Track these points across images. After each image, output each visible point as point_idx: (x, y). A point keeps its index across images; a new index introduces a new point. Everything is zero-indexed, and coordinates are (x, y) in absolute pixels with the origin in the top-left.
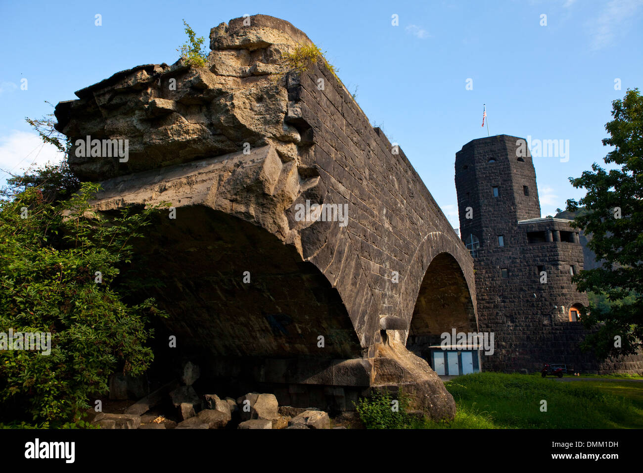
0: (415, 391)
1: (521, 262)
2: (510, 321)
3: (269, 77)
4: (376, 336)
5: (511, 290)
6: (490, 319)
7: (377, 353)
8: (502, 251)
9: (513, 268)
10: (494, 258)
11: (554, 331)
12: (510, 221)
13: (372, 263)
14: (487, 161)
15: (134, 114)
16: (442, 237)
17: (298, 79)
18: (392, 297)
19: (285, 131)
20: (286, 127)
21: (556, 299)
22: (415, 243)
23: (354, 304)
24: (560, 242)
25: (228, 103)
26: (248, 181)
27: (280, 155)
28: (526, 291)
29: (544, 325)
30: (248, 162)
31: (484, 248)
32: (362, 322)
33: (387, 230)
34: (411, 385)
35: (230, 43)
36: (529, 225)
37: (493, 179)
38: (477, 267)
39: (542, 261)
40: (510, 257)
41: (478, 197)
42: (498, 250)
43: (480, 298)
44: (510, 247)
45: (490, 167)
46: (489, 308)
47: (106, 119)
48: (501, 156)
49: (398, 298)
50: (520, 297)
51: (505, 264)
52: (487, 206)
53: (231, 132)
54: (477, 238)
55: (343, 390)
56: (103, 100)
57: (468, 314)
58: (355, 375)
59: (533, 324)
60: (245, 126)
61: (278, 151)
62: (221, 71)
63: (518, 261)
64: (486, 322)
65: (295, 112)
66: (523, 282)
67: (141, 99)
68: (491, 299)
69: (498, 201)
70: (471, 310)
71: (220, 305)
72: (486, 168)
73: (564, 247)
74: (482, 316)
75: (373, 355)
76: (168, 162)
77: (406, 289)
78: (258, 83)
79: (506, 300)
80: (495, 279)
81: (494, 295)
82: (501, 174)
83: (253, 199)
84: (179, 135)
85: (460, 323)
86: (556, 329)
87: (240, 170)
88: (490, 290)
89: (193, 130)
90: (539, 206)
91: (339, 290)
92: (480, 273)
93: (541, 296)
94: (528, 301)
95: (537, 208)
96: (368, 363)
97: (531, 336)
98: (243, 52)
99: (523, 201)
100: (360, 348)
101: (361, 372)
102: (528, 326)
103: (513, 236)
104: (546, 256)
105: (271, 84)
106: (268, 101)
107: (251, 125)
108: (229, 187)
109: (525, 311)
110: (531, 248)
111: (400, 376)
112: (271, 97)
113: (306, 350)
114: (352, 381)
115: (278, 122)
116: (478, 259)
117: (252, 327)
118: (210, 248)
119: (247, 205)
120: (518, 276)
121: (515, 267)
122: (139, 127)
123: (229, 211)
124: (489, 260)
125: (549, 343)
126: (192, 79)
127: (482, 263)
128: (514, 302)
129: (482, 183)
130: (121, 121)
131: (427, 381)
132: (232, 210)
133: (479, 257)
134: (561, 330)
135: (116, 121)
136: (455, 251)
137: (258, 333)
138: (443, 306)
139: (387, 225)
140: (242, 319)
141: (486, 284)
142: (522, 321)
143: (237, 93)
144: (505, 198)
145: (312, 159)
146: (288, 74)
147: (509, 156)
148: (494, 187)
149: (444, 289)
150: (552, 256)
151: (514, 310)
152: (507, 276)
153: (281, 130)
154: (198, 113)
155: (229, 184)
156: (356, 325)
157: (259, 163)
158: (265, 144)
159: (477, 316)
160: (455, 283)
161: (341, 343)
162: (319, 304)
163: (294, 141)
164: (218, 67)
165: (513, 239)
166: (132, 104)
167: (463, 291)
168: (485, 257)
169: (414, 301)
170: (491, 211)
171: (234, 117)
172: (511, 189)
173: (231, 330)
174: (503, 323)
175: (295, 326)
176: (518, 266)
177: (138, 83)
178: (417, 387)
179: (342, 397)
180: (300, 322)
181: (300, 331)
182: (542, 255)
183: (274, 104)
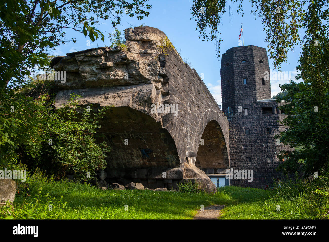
0: (201, 182)
1: (257, 125)
2: (249, 160)
3: (152, 55)
4: (185, 160)
5: (250, 142)
6: (236, 159)
7: (185, 166)
8: (246, 118)
9: (252, 129)
10: (241, 123)
11: (273, 167)
12: (252, 100)
13: (184, 128)
14: (241, 62)
15: (94, 65)
16: (212, 112)
17: (164, 58)
18: (190, 143)
19: (159, 78)
20: (159, 77)
21: (276, 148)
22: (200, 117)
23: (178, 145)
24: (281, 114)
25: (137, 66)
26: (146, 98)
27: (156, 87)
28: (259, 143)
29: (268, 163)
30: (145, 90)
31: (236, 116)
32: (181, 153)
33: (189, 113)
34: (199, 179)
35: (135, 38)
36: (263, 103)
37: (244, 73)
38: (230, 127)
39: (269, 125)
40: (251, 122)
41: (234, 84)
42: (244, 117)
43: (232, 146)
44: (251, 116)
45: (242, 66)
46: (237, 152)
47: (80, 66)
48: (250, 59)
49: (193, 144)
50: (255, 147)
51: (247, 126)
52: (239, 90)
53: (137, 77)
54: (232, 110)
55: (171, 180)
56: (80, 59)
57: (224, 156)
58: (177, 174)
59: (262, 162)
60: (143, 76)
61: (155, 86)
62: (132, 51)
63: (255, 125)
64: (234, 161)
65: (163, 71)
66: (258, 137)
67: (98, 60)
68: (238, 147)
69: (246, 87)
70: (225, 153)
71: (120, 145)
72: (240, 66)
73: (282, 117)
74: (232, 157)
75: (183, 167)
76: (106, 86)
77: (195, 139)
78: (147, 57)
79: (246, 148)
80: (241, 135)
81: (240, 145)
82: (249, 70)
83: (147, 105)
84: (115, 76)
85: (219, 161)
86: (275, 166)
87: (141, 93)
88: (238, 142)
89: (121, 75)
90: (270, 91)
91: (175, 139)
92: (232, 131)
93: (268, 146)
94: (259, 149)
95: (269, 93)
96: (182, 169)
97: (260, 170)
98: (140, 42)
99: (261, 88)
100: (179, 163)
101: (179, 173)
102: (259, 164)
103: (253, 109)
104: (272, 122)
105: (153, 58)
106: (152, 66)
107: (145, 75)
108: (137, 100)
109: (257, 155)
110: (264, 117)
111: (195, 176)
112: (154, 65)
113: (156, 164)
114: (176, 176)
115: (156, 75)
116: (232, 123)
117: (133, 154)
118: (124, 122)
119: (144, 107)
120: (255, 133)
121: (253, 128)
122: (96, 71)
123: (138, 109)
124: (238, 123)
125: (270, 173)
126: (122, 55)
127: (234, 125)
128: (251, 149)
129: (237, 75)
130: (87, 67)
131: (205, 179)
132: (139, 109)
133: (233, 121)
134: (277, 166)
135: (84, 67)
136: (218, 119)
137: (135, 157)
138: (210, 150)
139: (189, 110)
140: (129, 151)
141: (235, 138)
142: (256, 161)
143: (140, 62)
144: (250, 86)
145: (167, 89)
146: (160, 56)
147: (254, 60)
148: (244, 78)
149: (210, 140)
150: (275, 122)
151: (251, 154)
152: (248, 133)
153: (157, 78)
154: (122, 68)
155: (137, 98)
156: (179, 153)
157: (150, 91)
158: (151, 83)
159: (229, 157)
160: (217, 137)
161: (172, 161)
162: (165, 145)
163: (161, 82)
164: (131, 49)
165: (253, 111)
166: (94, 62)
167: (221, 141)
168: (236, 121)
169: (198, 145)
170: (241, 93)
171: (139, 72)
172: (254, 80)
173: (122, 156)
174: (245, 161)
175: (153, 154)
176: (255, 127)
177: (99, 54)
178: (201, 180)
179: (171, 183)
180: (155, 152)
181: (155, 156)
182: (270, 121)
183: (155, 68)
